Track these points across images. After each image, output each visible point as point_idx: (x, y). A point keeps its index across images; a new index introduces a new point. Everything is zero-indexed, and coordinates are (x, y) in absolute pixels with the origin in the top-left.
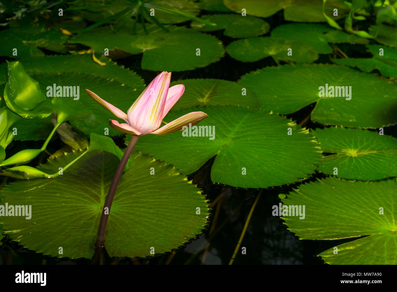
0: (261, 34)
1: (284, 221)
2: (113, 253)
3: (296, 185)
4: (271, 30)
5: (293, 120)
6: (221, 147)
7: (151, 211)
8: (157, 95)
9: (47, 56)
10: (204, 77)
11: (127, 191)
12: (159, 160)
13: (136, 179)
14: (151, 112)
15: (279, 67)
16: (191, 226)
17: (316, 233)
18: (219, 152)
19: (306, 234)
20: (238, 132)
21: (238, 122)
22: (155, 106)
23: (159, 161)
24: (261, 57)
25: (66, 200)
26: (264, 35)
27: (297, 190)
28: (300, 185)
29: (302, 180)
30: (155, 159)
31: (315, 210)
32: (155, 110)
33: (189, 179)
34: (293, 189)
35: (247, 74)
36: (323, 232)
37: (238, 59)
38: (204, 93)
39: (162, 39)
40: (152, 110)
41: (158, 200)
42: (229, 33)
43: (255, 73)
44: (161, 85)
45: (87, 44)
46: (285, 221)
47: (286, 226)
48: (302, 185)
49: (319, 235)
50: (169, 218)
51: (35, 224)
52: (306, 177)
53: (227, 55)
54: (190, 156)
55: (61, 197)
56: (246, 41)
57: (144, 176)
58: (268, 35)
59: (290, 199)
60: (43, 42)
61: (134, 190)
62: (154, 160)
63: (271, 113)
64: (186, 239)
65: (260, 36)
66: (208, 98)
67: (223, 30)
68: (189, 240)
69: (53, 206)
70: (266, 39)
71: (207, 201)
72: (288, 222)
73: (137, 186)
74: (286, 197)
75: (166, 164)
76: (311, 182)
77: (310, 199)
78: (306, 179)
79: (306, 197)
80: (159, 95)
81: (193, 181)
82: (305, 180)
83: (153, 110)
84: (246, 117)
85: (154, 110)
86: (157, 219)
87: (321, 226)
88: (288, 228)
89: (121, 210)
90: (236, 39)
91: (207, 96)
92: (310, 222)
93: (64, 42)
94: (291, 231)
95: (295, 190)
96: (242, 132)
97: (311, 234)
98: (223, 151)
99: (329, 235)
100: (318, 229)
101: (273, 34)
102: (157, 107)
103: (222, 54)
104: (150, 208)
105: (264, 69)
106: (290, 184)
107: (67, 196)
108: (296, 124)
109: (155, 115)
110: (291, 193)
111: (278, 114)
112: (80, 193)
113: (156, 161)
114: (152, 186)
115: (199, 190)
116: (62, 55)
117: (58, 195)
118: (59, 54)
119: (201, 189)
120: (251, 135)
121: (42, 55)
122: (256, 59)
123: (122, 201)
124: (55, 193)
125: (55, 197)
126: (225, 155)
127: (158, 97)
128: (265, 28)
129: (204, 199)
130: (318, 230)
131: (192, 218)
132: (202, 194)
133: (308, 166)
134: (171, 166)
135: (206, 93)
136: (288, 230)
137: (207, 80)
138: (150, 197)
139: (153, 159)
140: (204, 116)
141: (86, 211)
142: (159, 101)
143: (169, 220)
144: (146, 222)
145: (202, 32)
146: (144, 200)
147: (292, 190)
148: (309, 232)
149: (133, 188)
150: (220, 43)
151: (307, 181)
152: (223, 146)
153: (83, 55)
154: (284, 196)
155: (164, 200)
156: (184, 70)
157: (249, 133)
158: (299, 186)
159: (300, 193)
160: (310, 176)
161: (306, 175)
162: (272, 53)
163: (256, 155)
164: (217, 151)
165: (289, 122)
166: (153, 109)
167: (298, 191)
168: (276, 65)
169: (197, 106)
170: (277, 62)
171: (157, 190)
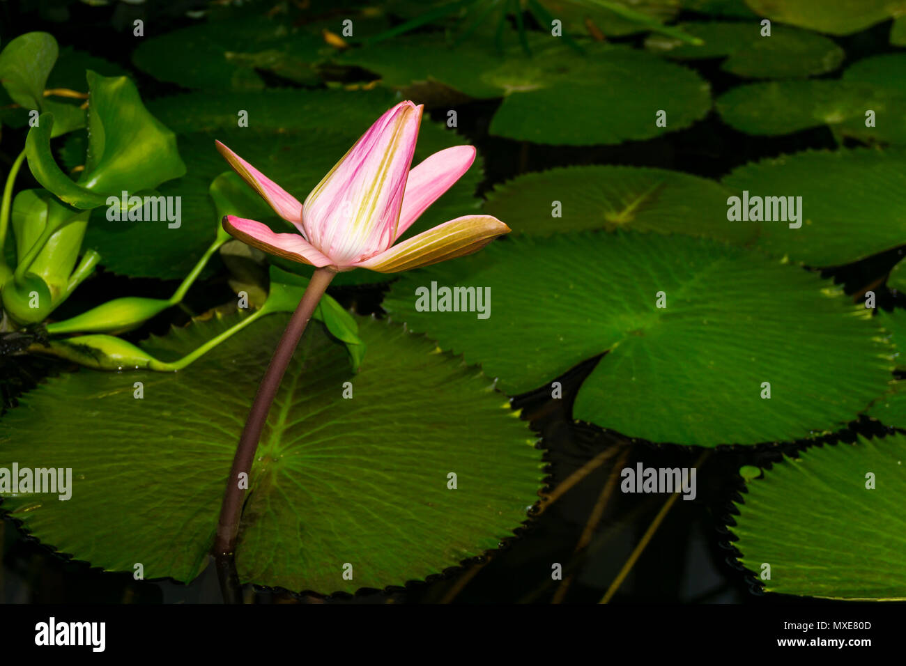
0: (816, 72)
1: (735, 539)
2: (250, 574)
3: (797, 447)
4: (846, 64)
5: (837, 282)
6: (624, 335)
7: (389, 478)
8: (379, 164)
9: (270, 90)
10: (638, 163)
11: (344, 422)
12: (451, 351)
13: (378, 393)
14: (359, 207)
15: (842, 152)
16: (480, 525)
17: (816, 578)
18: (616, 345)
19: (786, 579)
20: (683, 301)
21: (691, 277)
22: (371, 192)
23: (449, 355)
24: (801, 125)
25: (181, 428)
26: (825, 77)
27: (797, 460)
28: (809, 450)
29: (817, 434)
30: (441, 347)
31: (831, 518)
32: (371, 202)
33: (514, 407)
34: (785, 457)
35: (751, 164)
36: (835, 578)
37: (738, 126)
38: (624, 201)
39: (562, 70)
40: (362, 203)
41: (414, 451)
42: (736, 67)
43: (773, 162)
44: (390, 137)
45: (373, 68)
46: (739, 537)
47: (737, 550)
48: (814, 450)
49: (822, 586)
50: (427, 499)
51: (82, 480)
52: (830, 429)
53: (713, 117)
54: (537, 350)
55: (172, 421)
56: (774, 88)
57: (400, 388)
58: (835, 75)
59: (769, 481)
60: (271, 59)
61: (362, 419)
62: (438, 350)
63: (785, 260)
64: (455, 559)
65: (812, 77)
66: (633, 213)
67: (722, 59)
68: (462, 562)
69: (141, 441)
70: (826, 85)
71: (544, 464)
72: (747, 542)
73: (376, 411)
74: (761, 477)
75: (464, 363)
76: (840, 443)
77: (825, 488)
78: (830, 433)
79: (815, 481)
80: (383, 163)
81: (522, 413)
82: (827, 436)
83: (365, 202)
84: (715, 265)
85: (367, 202)
86: (396, 498)
87: (835, 562)
88: (741, 556)
89: (312, 467)
90: (750, 81)
91: (631, 208)
92: (807, 547)
93: (322, 61)
94: (746, 567)
95: (790, 460)
96: (694, 301)
97: (800, 579)
98: (626, 345)
99: (850, 587)
100: (825, 568)
101: (848, 75)
102: (377, 197)
103: (701, 113)
104: (386, 470)
105: (800, 154)
106: (780, 442)
107: (188, 419)
108: (842, 292)
109: (370, 217)
110: (777, 466)
111: (802, 263)
112: (223, 414)
113: (443, 353)
114: (414, 414)
115: (530, 437)
116: (304, 91)
117: (166, 414)
118: (297, 85)
119: (538, 433)
120: (714, 310)
121: (259, 85)
122: (786, 130)
123: (324, 444)
124: (161, 408)
125: (158, 418)
126: (628, 353)
127: (381, 168)
128: (831, 58)
129: (536, 460)
130: (822, 571)
131: (489, 506)
132: (538, 447)
133: (844, 401)
134: (475, 368)
135: (631, 202)
136: (741, 563)
137: (644, 170)
138: (399, 443)
139: (435, 348)
140: (497, 229)
141: (220, 461)
142: (383, 179)
143: (427, 504)
144: (364, 503)
145: (669, 58)
146: (381, 448)
147: (780, 460)
148: (795, 573)
149: (364, 414)
150: (705, 88)
151: (832, 440)
152: (633, 333)
153: (353, 92)
154: (757, 472)
155: (431, 452)
156: (592, 143)
157: (712, 305)
158: (805, 450)
159: (800, 468)
160: (841, 427)
161: (831, 424)
162: (833, 117)
163: (712, 363)
164: (611, 344)
165: (826, 287)
166: (364, 200)
167: (798, 463)
168: (833, 146)
169: (596, 231)
170: (838, 138)
171: (422, 427)
